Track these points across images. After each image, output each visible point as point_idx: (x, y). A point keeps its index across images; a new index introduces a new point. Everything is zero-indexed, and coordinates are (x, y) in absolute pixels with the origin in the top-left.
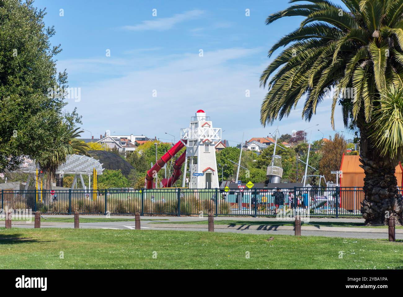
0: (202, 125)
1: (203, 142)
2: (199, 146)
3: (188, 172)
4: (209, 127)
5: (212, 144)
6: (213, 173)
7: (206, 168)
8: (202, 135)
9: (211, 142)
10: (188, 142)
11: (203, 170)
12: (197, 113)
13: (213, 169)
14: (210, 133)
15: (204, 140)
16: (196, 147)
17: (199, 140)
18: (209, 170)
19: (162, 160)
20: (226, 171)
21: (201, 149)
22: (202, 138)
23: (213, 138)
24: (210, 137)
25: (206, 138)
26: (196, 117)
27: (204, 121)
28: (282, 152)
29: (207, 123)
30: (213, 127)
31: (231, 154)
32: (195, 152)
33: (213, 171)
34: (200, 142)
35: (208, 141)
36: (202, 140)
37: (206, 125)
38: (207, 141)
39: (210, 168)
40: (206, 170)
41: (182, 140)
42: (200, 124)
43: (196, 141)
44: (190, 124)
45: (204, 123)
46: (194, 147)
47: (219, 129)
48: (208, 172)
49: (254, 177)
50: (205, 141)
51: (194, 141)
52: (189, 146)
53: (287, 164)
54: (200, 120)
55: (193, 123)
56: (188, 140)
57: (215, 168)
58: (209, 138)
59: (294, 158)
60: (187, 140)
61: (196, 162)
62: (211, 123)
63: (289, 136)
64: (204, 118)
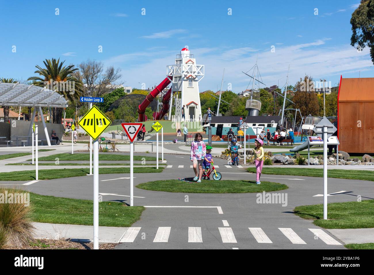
0: (186, 62)
1: (187, 78)
2: (183, 81)
3: (173, 106)
4: (193, 64)
5: (195, 79)
6: (196, 107)
7: (190, 102)
8: (185, 71)
9: (194, 78)
10: (174, 78)
11: (187, 104)
12: (182, 51)
13: (196, 103)
14: (193, 69)
15: (187, 76)
16: (180, 82)
17: (183, 76)
18: (193, 104)
19: (151, 96)
20: (224, 108)
21: (185, 84)
22: (186, 74)
23: (196, 74)
24: (194, 73)
25: (190, 74)
26: (180, 55)
27: (188, 59)
28: (263, 95)
29: (190, 60)
30: (196, 64)
31: (228, 96)
32: (180, 87)
33: (196, 104)
34: (184, 78)
35: (192, 77)
36: (185, 76)
37: (190, 62)
38: (190, 77)
39: (193, 102)
40: (189, 104)
41: (169, 76)
42: (184, 61)
43: (180, 77)
44: (176, 62)
45: (188, 60)
46: (179, 82)
47: (202, 66)
48: (191, 106)
49: (243, 112)
50: (189, 77)
51: (179, 77)
52: (175, 82)
53: (267, 103)
54: (184, 57)
55: (178, 60)
56: (174, 76)
57: (199, 102)
58: (192, 74)
59: (271, 99)
60: (172, 77)
61: (180, 97)
62: (194, 60)
63: (268, 88)
64: (189, 55)
